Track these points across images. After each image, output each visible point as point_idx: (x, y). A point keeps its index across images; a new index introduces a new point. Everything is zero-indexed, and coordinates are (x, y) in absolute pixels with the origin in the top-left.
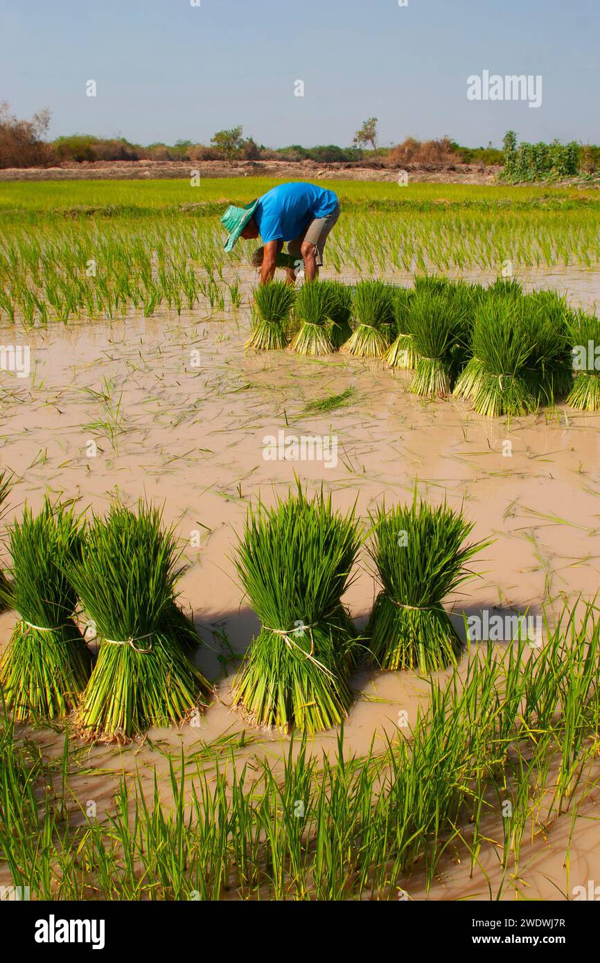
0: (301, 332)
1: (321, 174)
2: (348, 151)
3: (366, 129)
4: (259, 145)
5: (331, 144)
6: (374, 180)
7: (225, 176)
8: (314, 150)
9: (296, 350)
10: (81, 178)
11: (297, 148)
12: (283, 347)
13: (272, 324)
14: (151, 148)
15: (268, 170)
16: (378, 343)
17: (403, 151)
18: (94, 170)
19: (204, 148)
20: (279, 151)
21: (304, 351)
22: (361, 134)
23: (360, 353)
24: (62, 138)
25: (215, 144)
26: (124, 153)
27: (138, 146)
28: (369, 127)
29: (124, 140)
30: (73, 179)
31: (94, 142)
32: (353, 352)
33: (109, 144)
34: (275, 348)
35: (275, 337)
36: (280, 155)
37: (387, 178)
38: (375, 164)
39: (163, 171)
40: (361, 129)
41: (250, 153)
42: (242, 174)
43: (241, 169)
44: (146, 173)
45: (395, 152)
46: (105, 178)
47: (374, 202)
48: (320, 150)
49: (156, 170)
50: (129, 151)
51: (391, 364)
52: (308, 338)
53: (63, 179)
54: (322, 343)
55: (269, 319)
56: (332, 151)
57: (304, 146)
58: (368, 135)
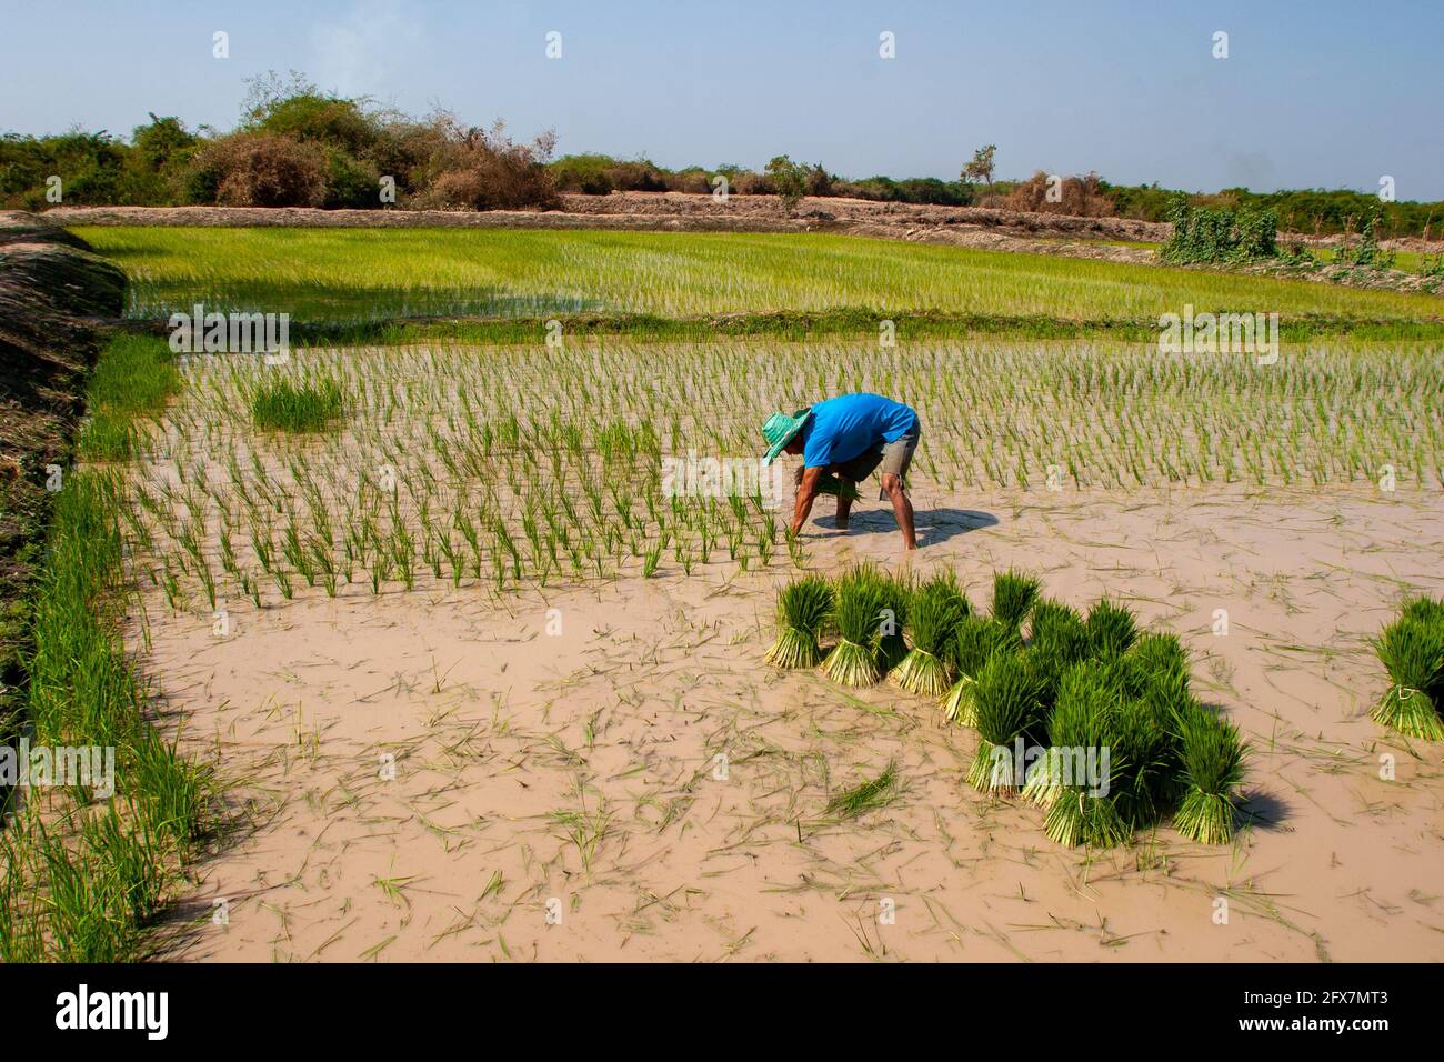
0: (838, 652)
1: (911, 234)
2: (953, 185)
3: (980, 160)
4: (830, 174)
5: (930, 176)
6: (984, 247)
7: (779, 231)
8: (906, 183)
9: (830, 673)
10: (587, 227)
11: (882, 181)
12: (814, 665)
13: (803, 634)
14: (684, 174)
15: (838, 223)
16: (937, 676)
17: (1030, 191)
18: (606, 216)
19: (756, 177)
20: (857, 184)
21: (841, 678)
22: (971, 166)
23: (913, 687)
24: (568, 158)
25: (771, 172)
26: (648, 180)
27: (667, 171)
28: (983, 157)
29: (649, 163)
30: (577, 227)
31: (610, 164)
32: (903, 683)
33: (629, 167)
34: (804, 667)
35: (805, 652)
36: (858, 189)
37: (1003, 245)
38: (988, 219)
39: (696, 220)
40: (972, 161)
41: (818, 186)
42: (802, 228)
43: (802, 221)
44: (673, 222)
45: (1019, 192)
46: (619, 228)
47: (976, 317)
48: (915, 184)
49: (687, 219)
50: (654, 177)
51: (950, 716)
52: (846, 662)
53: (564, 228)
54: (863, 671)
55: (799, 628)
56: (931, 185)
57: (892, 179)
58: (981, 167)
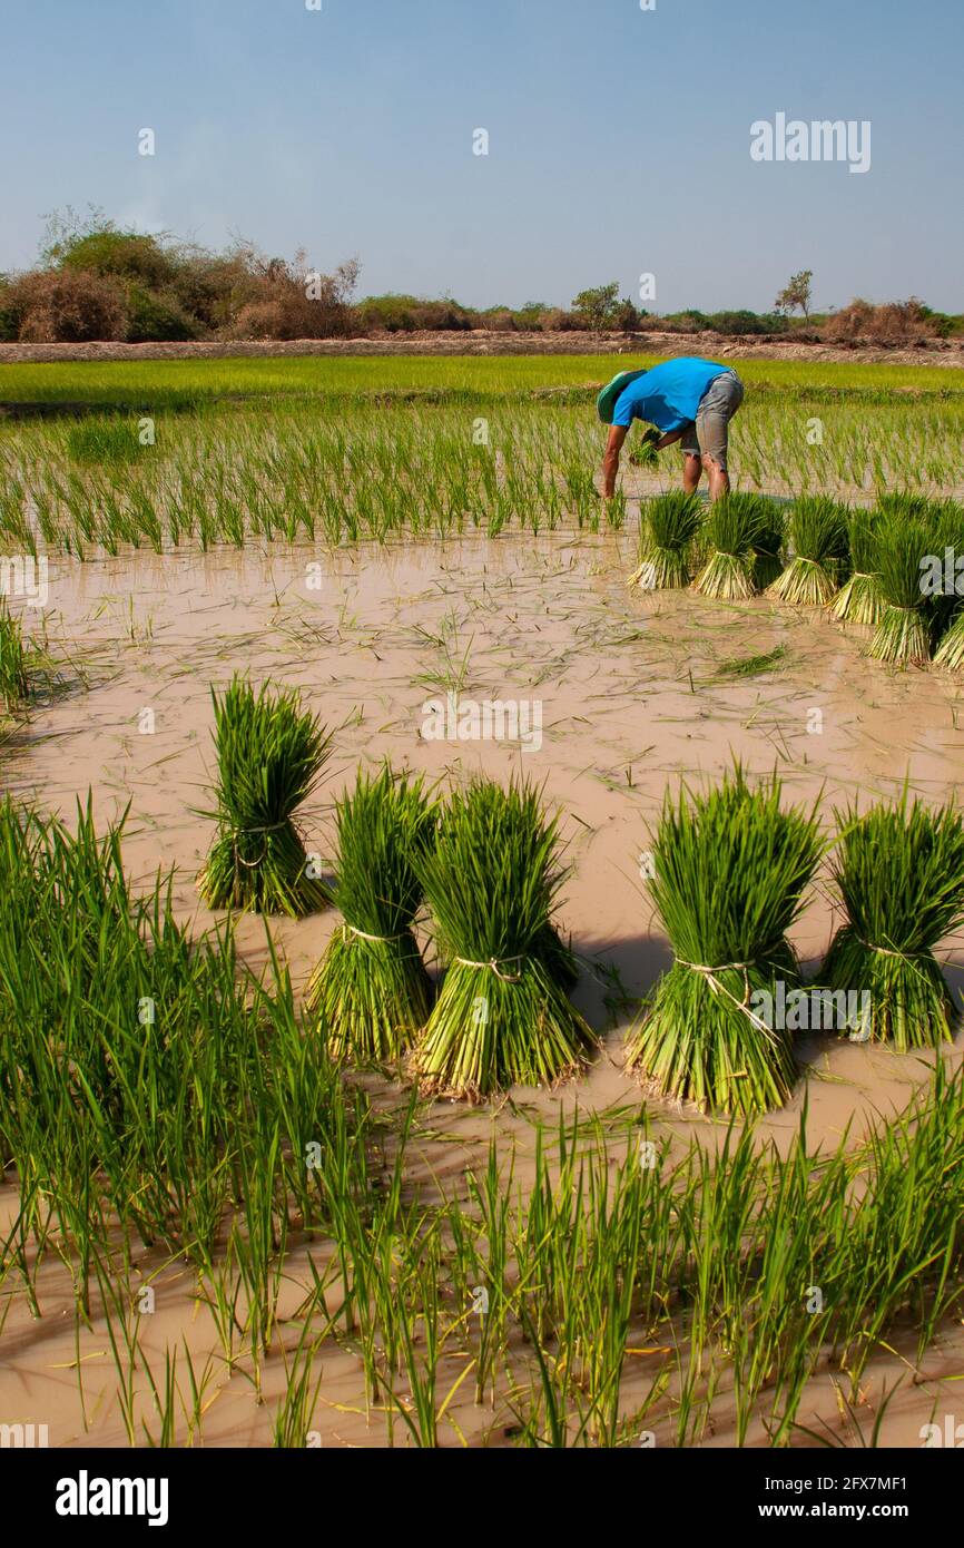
0: (710, 567)
1: (727, 351)
2: (767, 318)
3: (795, 287)
4: (639, 310)
5: (743, 309)
6: (806, 359)
7: (591, 352)
8: (718, 317)
9: (701, 590)
10: (394, 354)
11: (694, 315)
12: (683, 586)
13: (670, 553)
14: (488, 314)
15: (652, 344)
16: (822, 585)
17: (847, 319)
18: (413, 343)
19: (562, 314)
20: (668, 318)
21: (714, 591)
22: (786, 295)
23: (794, 598)
24: (370, 299)
25: (578, 308)
26: (452, 320)
27: (472, 311)
28: (799, 284)
29: (453, 302)
30: (384, 354)
31: (414, 305)
32: (783, 595)
33: (433, 307)
34: (672, 587)
35: (672, 572)
36: (669, 324)
37: (824, 357)
38: (806, 337)
39: (506, 345)
40: (787, 288)
41: (626, 322)
42: (614, 349)
43: (615, 343)
44: (482, 347)
45: (835, 322)
46: (427, 354)
47: (808, 390)
48: (727, 317)
49: (495, 344)
50: (459, 317)
51: (840, 615)
52: (720, 575)
53: (370, 354)
54: (739, 583)
55: (666, 545)
56: (744, 318)
57: (702, 312)
58: (797, 296)
